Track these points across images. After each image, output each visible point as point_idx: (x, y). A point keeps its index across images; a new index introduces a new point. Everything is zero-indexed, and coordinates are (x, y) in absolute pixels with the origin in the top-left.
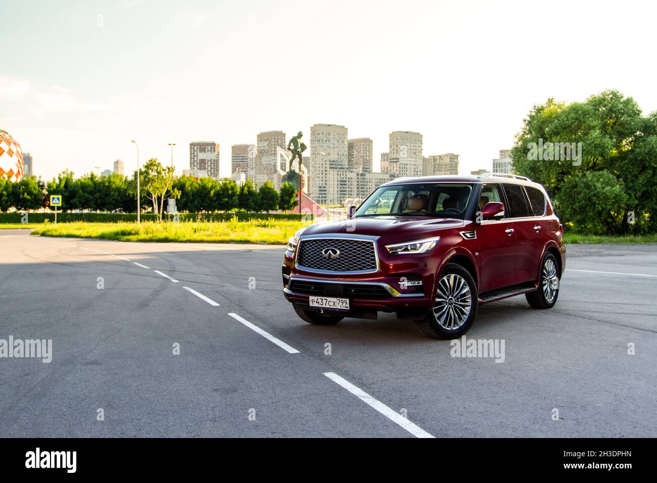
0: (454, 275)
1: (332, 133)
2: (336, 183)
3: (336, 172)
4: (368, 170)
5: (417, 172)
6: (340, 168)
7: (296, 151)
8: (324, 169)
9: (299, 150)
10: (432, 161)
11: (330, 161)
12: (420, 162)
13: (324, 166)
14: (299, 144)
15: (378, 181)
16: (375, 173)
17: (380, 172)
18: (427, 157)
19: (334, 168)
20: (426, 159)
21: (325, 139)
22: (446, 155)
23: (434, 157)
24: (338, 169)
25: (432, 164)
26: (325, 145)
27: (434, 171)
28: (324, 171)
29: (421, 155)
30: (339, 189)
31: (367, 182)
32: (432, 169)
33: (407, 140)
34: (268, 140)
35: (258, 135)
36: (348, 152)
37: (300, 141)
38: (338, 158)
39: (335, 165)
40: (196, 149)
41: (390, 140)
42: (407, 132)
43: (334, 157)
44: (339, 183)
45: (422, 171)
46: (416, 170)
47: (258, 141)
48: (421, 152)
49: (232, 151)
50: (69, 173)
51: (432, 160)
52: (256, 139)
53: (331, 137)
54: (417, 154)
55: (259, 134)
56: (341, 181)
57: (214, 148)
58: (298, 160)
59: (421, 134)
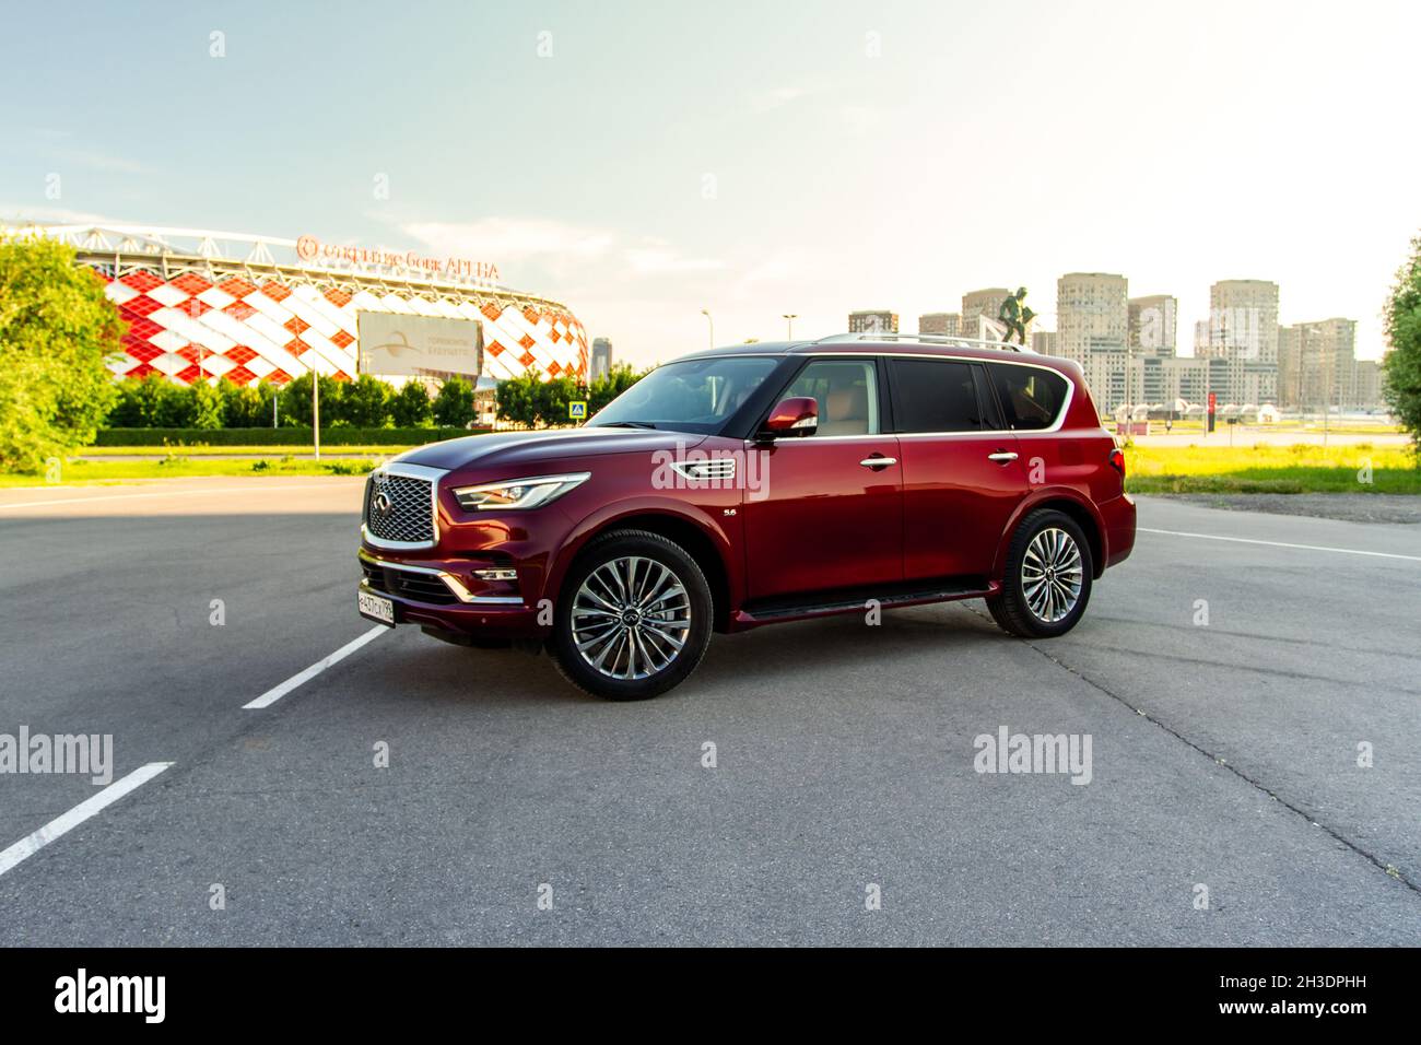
0: (637, 559)
1: (1098, 288)
2: (1105, 377)
3: (1104, 358)
4: (1167, 353)
5: (1267, 354)
6: (1112, 351)
7: (1014, 321)
8: (1082, 353)
9: (1020, 319)
10: (1300, 333)
11: (1093, 338)
12: (1274, 335)
13: (1083, 347)
14: (1020, 309)
15: (1187, 373)
16: (1181, 358)
17: (1192, 356)
18: (1287, 325)
19: (1100, 351)
20: (1286, 330)
21: (1084, 299)
22: (1331, 321)
23: (1303, 325)
24: (1109, 353)
25: (1300, 338)
26: (1084, 311)
27: (1302, 352)
28: (1082, 357)
29: (1276, 324)
30: (1110, 389)
31: (1165, 375)
32: (1299, 350)
33: (1247, 295)
34: (981, 305)
35: (964, 298)
36: (1129, 322)
37: (1022, 304)
38: (1109, 333)
39: (1103, 345)
40: (858, 324)
41: (1213, 297)
42: (1247, 281)
43: (1100, 330)
44: (1110, 377)
45: (1276, 353)
46: (1265, 351)
47: (964, 307)
48: (1275, 318)
49: (921, 326)
50: (626, 367)
51: (1298, 331)
52: (961, 304)
53: (1097, 295)
54: (1267, 321)
55: (965, 295)
56: (1114, 374)
57: (890, 322)
58: (1019, 337)
59: (1275, 283)
